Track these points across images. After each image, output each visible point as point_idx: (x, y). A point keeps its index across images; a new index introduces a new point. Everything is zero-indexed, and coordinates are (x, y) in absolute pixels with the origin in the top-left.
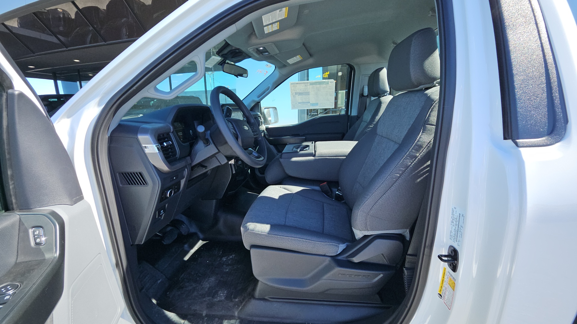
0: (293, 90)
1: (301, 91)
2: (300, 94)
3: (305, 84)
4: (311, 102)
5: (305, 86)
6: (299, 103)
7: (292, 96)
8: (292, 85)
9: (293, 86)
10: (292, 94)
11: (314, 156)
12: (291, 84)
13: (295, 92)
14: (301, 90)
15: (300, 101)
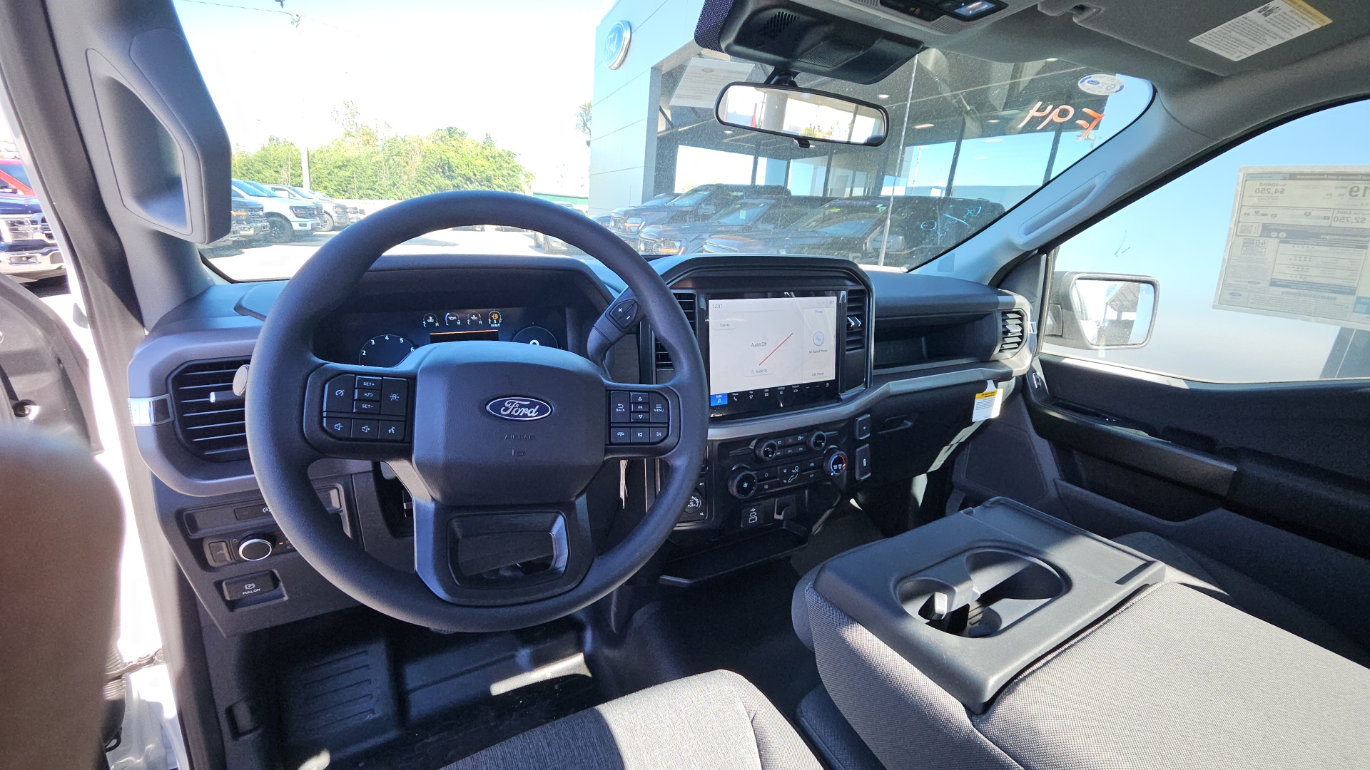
0: (1252, 211)
1: (1305, 222)
2: (1296, 235)
3: (1349, 184)
4: (1360, 293)
5: (1346, 192)
6: (1274, 283)
7: (1240, 241)
8: (1255, 184)
9: (1257, 191)
10: (1240, 229)
11: (980, 709)
12: (1250, 177)
13: (1267, 220)
14: (1307, 215)
15: (1284, 272)
